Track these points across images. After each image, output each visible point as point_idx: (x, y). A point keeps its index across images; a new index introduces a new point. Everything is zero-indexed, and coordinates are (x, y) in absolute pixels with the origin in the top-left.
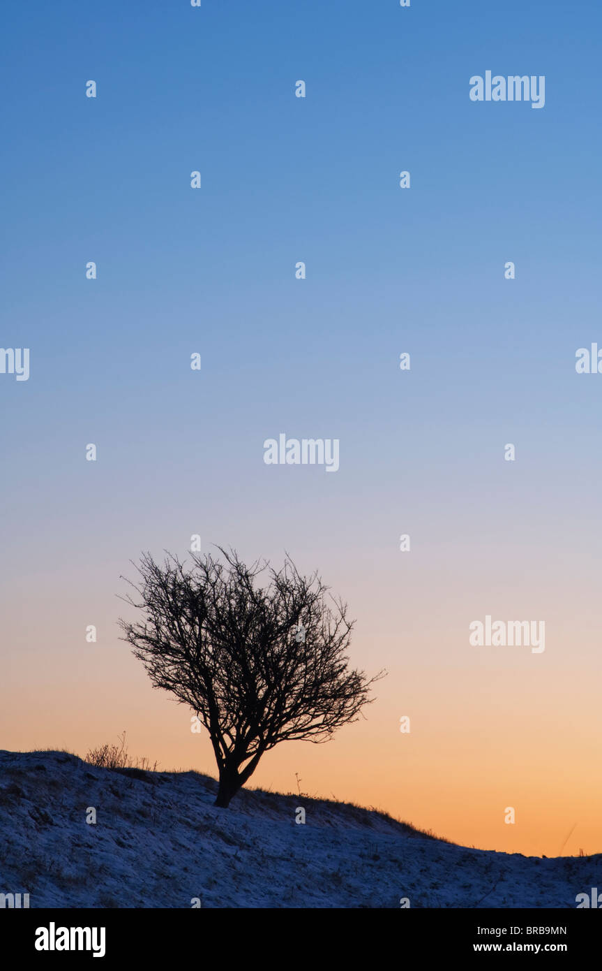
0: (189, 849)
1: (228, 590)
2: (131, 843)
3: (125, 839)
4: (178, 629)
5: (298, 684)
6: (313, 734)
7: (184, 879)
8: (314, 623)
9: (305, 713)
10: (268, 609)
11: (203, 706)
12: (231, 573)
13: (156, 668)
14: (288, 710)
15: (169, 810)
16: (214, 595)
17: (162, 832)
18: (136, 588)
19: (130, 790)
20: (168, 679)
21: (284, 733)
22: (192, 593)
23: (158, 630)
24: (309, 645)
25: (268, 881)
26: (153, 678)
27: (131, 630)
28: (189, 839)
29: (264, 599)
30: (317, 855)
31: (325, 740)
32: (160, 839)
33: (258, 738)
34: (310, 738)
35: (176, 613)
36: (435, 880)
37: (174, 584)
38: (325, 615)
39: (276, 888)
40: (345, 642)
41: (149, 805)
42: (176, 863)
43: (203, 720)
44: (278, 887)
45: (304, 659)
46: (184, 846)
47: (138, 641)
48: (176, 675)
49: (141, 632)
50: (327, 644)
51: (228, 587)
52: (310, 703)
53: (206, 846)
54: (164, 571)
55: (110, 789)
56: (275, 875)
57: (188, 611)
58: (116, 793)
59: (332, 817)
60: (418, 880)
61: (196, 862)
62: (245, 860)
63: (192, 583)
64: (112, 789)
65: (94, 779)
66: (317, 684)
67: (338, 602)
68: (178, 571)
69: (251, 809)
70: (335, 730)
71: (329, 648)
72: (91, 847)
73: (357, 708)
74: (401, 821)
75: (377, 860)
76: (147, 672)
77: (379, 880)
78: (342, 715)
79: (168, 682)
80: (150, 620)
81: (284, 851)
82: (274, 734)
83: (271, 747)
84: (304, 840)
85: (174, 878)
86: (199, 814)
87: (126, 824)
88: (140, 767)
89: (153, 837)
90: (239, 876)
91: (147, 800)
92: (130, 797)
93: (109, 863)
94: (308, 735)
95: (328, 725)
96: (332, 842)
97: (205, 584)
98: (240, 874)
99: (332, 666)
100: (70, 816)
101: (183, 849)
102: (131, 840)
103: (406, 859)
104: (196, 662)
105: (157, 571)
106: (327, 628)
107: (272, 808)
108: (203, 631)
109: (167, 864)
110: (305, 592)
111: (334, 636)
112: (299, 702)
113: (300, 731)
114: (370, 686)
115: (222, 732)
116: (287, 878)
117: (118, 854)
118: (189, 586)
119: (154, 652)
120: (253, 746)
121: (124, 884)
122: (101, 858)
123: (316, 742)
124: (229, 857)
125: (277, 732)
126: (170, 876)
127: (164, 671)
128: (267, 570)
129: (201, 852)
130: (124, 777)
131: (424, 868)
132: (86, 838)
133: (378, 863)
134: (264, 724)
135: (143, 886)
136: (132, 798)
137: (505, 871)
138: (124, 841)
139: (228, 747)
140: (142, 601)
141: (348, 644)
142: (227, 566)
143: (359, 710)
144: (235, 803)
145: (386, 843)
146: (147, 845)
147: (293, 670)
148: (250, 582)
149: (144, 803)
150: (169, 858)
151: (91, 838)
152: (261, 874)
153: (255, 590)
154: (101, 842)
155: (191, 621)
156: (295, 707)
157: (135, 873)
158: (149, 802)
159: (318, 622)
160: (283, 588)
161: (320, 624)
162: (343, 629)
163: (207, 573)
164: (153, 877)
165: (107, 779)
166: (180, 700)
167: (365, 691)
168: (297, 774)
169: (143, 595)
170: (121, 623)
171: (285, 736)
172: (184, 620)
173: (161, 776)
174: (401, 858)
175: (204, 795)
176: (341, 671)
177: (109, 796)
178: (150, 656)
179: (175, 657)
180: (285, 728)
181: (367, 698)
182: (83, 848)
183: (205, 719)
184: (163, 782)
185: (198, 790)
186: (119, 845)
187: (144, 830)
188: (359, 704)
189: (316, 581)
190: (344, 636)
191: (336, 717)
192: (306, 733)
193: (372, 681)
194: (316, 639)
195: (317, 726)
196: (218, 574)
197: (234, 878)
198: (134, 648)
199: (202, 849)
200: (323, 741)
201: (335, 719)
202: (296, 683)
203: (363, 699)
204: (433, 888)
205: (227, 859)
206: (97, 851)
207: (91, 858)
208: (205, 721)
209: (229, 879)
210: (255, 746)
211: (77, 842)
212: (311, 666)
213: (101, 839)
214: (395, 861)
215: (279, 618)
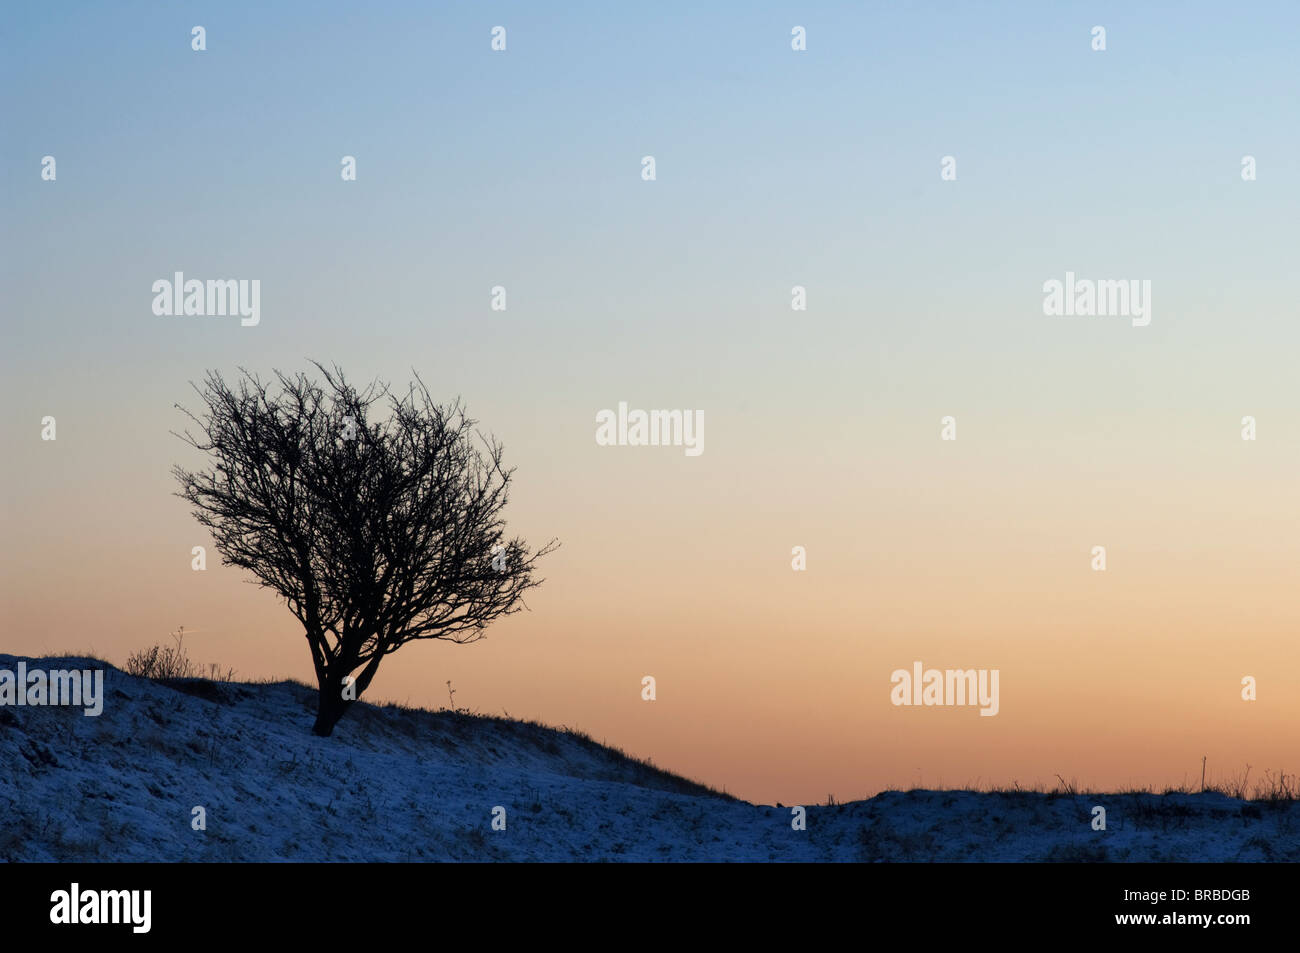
0: (259, 799)
1: (332, 425)
2: (174, 791)
3: (164, 786)
4: (259, 481)
5: (431, 560)
6: (455, 630)
7: (249, 842)
8: (457, 472)
9: (443, 601)
10: (389, 452)
11: (295, 590)
12: (335, 400)
13: (228, 537)
14: (418, 597)
15: (236, 742)
16: (311, 432)
17: (222, 774)
18: (199, 420)
19: (179, 714)
20: (246, 553)
21: (413, 629)
22: (280, 430)
23: (231, 482)
24: (449, 503)
25: (374, 843)
26: (224, 550)
27: (191, 481)
28: (261, 784)
29: (384, 438)
30: (452, 805)
31: (473, 638)
32: (218, 785)
33: (376, 635)
34: (451, 636)
35: (260, 458)
36: (620, 840)
37: (254, 418)
38: (472, 460)
39: (386, 854)
40: (499, 499)
41: (206, 735)
42: (239, 820)
43: (296, 611)
44: (389, 852)
45: (441, 524)
46: (253, 795)
47: (202, 498)
48: (259, 546)
49: (207, 485)
50: (473, 502)
51: (332, 420)
52: (449, 586)
53: (286, 795)
54: (239, 396)
55: (149, 713)
56: (385, 834)
57: (273, 455)
58: (158, 719)
59: (500, 743)
60: (596, 841)
61: (269, 818)
62: (343, 813)
63: (279, 414)
64: (153, 713)
65: (124, 696)
66: (459, 560)
67: (490, 443)
68: (259, 398)
69: (371, 735)
70: (486, 624)
71: (477, 509)
72: (111, 798)
73: (517, 594)
74: (608, 746)
75: (538, 812)
76: (214, 541)
77: (538, 840)
78: (496, 604)
79: (245, 557)
80: (219, 467)
81: (404, 799)
82: (398, 631)
83: (395, 649)
84: (433, 783)
85: (234, 841)
86: (281, 747)
87: (166, 764)
88: (208, 675)
89: (207, 782)
90: (332, 837)
91: (203, 729)
92: (179, 723)
93: (137, 821)
94: (448, 632)
95: (477, 618)
96: (475, 787)
97: (299, 417)
98: (336, 835)
99: (482, 534)
100: (83, 754)
101: (251, 799)
102: (173, 787)
103: (580, 811)
104: (286, 526)
105: (228, 398)
106: (476, 480)
107: (405, 734)
108: (297, 485)
109: (225, 820)
110: (442, 427)
111: (484, 491)
112: (433, 584)
113: (436, 626)
114: (534, 564)
115: (323, 627)
116: (404, 839)
117: (151, 807)
118: (275, 418)
119: (225, 514)
120: (366, 648)
121: (157, 850)
122: (126, 814)
123: (459, 642)
124: (320, 809)
125: (404, 628)
126: (228, 838)
127: (240, 540)
128: (386, 397)
129: (277, 802)
130: (174, 693)
131: (606, 823)
132: (105, 784)
133: (539, 815)
134: (384, 616)
135: (184, 854)
136: (181, 725)
137: (722, 826)
138: (163, 788)
139: (332, 650)
140: (207, 441)
141: (504, 502)
142: (329, 391)
143: (518, 596)
144: (345, 727)
145: (552, 786)
146: (196, 794)
147: (426, 539)
148: (363, 414)
149: (199, 733)
150: (229, 812)
151: (112, 786)
152: (365, 833)
153: (370, 424)
154: (127, 791)
155: (277, 469)
156: (428, 593)
157: (174, 834)
158: (206, 731)
159: (461, 470)
160: (409, 422)
161: (465, 473)
162: (497, 480)
163: (300, 400)
164: (201, 841)
165: (146, 698)
166: (263, 583)
167: (528, 570)
168: (449, 682)
169: (209, 431)
170: (178, 472)
171: (416, 633)
172: (269, 469)
173: (240, 690)
174: (572, 809)
175: (301, 716)
176: (494, 540)
177: (147, 722)
178: (219, 519)
179: (255, 521)
180: (415, 622)
181: (531, 579)
182: (99, 798)
183: (299, 609)
184: (242, 697)
185: (292, 710)
186: (155, 795)
187: (193, 771)
188: (519, 588)
189: (457, 413)
190: (498, 491)
191: (487, 606)
192: (445, 629)
193: (538, 555)
194: (458, 495)
195: (459, 619)
196: (317, 402)
197: (324, 840)
198: (197, 509)
199: (279, 798)
200: (469, 640)
201: (486, 609)
202: (430, 558)
203: (526, 581)
204: (617, 851)
205: (317, 812)
206: (120, 804)
207: (110, 813)
208: (300, 612)
209: (317, 842)
210: (372, 647)
211: (91, 791)
212: (450, 534)
213: (127, 786)
214: (564, 813)
215: (404, 465)
